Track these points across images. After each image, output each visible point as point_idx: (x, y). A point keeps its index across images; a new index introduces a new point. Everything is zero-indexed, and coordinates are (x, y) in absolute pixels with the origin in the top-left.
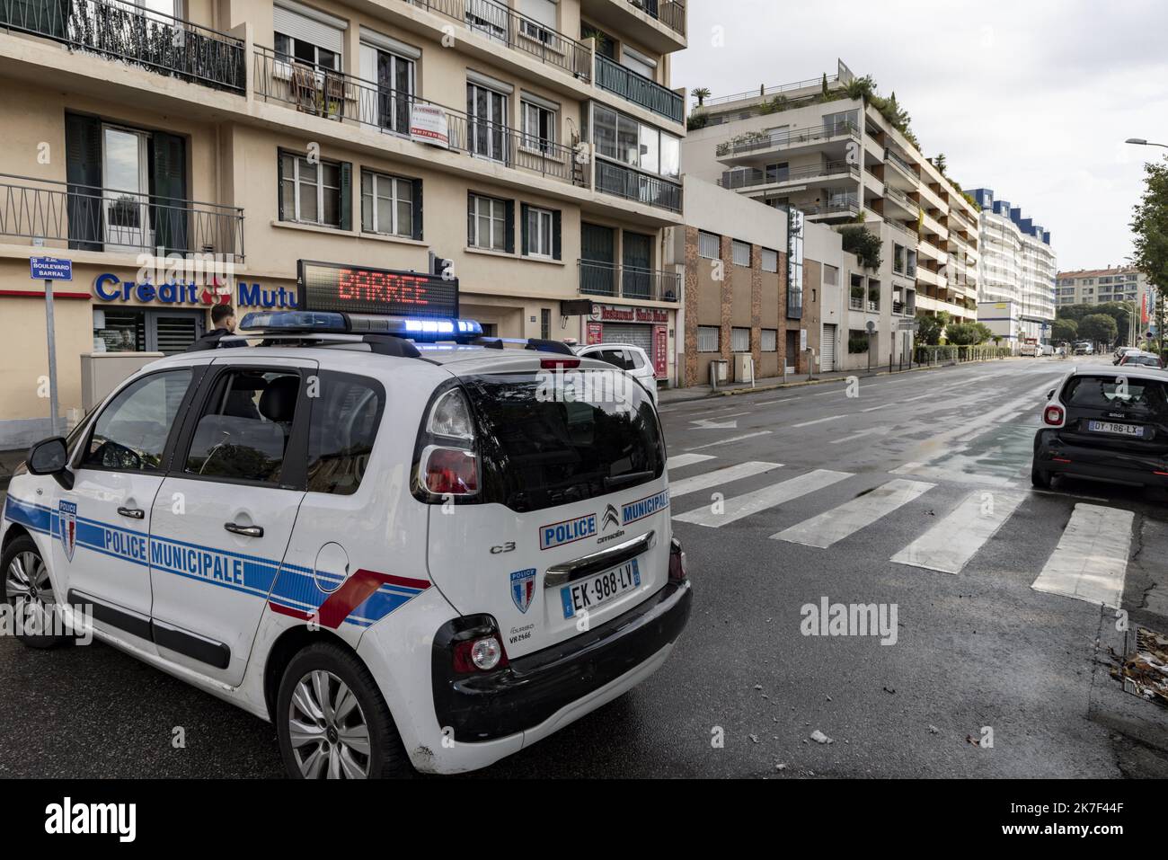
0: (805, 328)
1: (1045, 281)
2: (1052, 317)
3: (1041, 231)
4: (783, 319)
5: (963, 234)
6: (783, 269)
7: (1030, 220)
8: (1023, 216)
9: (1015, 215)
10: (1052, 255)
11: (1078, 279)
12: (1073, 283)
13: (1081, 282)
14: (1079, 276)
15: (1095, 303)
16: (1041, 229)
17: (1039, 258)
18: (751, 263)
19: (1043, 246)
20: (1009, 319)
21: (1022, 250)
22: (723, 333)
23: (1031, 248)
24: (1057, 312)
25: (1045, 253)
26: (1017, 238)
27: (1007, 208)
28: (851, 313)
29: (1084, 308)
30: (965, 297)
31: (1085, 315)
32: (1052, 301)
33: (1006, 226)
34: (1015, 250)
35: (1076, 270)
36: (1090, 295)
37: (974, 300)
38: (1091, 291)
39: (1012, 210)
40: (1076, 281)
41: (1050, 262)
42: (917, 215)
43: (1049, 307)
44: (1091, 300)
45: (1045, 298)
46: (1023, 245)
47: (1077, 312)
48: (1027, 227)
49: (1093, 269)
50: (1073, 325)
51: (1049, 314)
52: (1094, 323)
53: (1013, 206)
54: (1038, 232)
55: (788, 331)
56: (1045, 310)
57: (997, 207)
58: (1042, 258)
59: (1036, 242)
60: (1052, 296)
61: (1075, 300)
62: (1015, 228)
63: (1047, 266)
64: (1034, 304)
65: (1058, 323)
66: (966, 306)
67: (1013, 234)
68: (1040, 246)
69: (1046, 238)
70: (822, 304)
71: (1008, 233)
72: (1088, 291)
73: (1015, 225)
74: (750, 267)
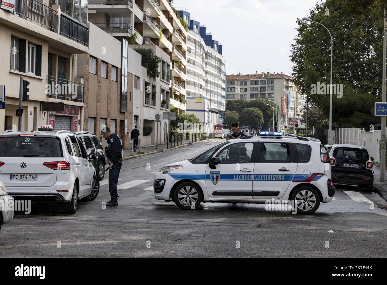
0: (127, 119)
1: (220, 82)
2: (223, 108)
3: (217, 44)
4: (119, 112)
5: (179, 47)
6: (119, 79)
7: (211, 36)
8: (207, 33)
9: (202, 31)
10: (223, 62)
11: (238, 80)
12: (234, 83)
13: (239, 82)
14: (238, 78)
15: (248, 99)
16: (217, 43)
17: (216, 65)
18: (107, 76)
19: (218, 56)
20: (204, 111)
21: (206, 58)
22: (97, 122)
23: (212, 57)
24: (227, 105)
25: (219, 61)
26: (204, 49)
27: (198, 26)
28: (145, 108)
29: (242, 103)
30: (180, 94)
31: (244, 108)
32: (223, 97)
33: (198, 40)
34: (203, 58)
35: (235, 74)
36: (245, 93)
37: (184, 96)
38: (246, 90)
39: (201, 27)
40: (236, 82)
41: (222, 68)
42: (159, 35)
43: (222, 102)
44: (245, 97)
45: (220, 95)
46: (207, 54)
47: (237, 105)
48: (209, 40)
49: (247, 74)
50: (236, 115)
51: (222, 107)
52: (249, 114)
53: (201, 25)
54: (215, 45)
55: (120, 120)
56: (220, 103)
57: (191, 25)
58: (217, 64)
59: (214, 52)
60: (223, 93)
61: (235, 97)
62: (202, 41)
63: (220, 70)
64: (213, 99)
65: (227, 113)
66: (181, 101)
67: (201, 46)
68: (217, 56)
69: (220, 50)
70: (133, 102)
71: (199, 45)
72: (243, 90)
73: (202, 39)
74: (107, 78)
